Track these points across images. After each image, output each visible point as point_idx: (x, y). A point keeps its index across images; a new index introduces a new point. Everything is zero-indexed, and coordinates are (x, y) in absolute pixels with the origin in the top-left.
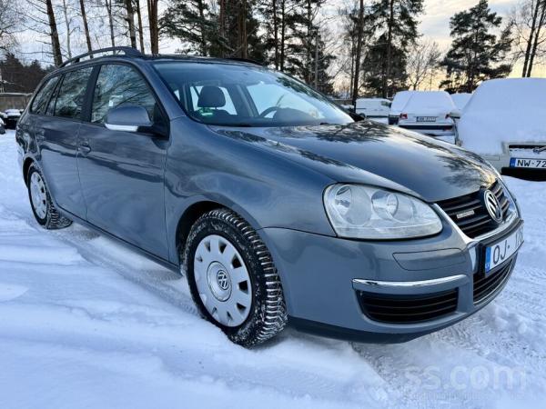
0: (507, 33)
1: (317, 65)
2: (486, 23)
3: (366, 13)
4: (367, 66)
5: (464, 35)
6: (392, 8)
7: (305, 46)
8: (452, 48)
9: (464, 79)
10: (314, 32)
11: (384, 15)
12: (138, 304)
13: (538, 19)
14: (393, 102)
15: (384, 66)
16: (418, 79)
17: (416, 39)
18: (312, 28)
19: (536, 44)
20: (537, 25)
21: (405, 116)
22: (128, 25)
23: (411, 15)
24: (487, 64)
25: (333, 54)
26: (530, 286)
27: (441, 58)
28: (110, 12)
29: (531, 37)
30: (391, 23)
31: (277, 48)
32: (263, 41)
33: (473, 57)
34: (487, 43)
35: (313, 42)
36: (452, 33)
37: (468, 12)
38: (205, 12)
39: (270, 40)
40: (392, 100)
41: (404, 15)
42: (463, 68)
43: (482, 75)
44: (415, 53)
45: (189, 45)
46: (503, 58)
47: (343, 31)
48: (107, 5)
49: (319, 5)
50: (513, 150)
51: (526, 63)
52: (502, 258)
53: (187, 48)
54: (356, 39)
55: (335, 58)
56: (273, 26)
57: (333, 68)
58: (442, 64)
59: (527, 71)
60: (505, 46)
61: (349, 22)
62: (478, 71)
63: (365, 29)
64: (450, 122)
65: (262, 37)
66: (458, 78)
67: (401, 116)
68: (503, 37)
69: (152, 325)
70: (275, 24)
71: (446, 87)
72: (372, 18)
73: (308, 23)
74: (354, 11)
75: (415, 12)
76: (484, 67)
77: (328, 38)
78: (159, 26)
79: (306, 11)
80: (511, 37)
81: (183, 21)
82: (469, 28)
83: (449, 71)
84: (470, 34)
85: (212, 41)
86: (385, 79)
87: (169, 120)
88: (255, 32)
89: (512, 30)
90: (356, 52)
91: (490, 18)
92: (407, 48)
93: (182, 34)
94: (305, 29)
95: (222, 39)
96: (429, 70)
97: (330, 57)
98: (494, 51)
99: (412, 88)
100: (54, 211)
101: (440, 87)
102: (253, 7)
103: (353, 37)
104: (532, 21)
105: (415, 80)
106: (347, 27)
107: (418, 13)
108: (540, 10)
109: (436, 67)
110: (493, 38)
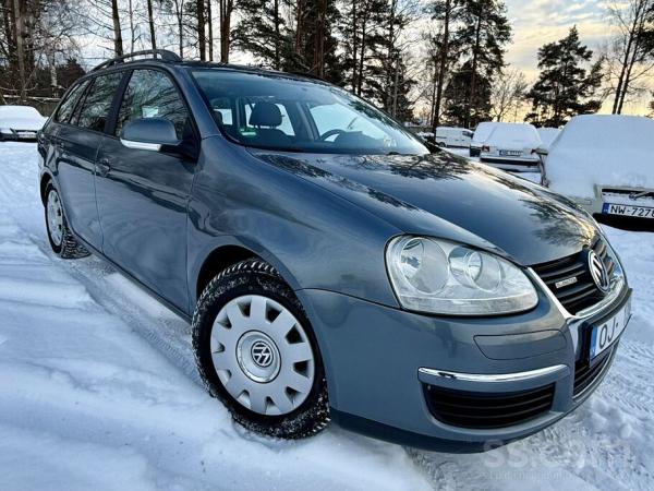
0: (597, 67)
1: (396, 89)
2: (576, 56)
3: (451, 38)
4: (449, 93)
5: (552, 68)
6: (478, 35)
7: (385, 68)
8: (539, 80)
9: (550, 114)
10: (395, 55)
11: (469, 41)
12: (139, 370)
13: (631, 55)
14: (475, 133)
15: (468, 94)
16: (502, 110)
17: (502, 68)
18: (394, 50)
19: (627, 81)
20: (629, 61)
21: (488, 148)
22: (197, 35)
23: (498, 43)
24: (575, 99)
25: (414, 79)
26: (632, 366)
27: (528, 90)
28: (180, 21)
29: (623, 73)
30: (477, 50)
31: (355, 69)
32: (340, 60)
33: (561, 90)
34: (576, 77)
35: (394, 65)
36: (540, 65)
37: (558, 44)
38: (281, 26)
39: (348, 60)
40: (474, 130)
41: (491, 43)
42: (550, 102)
43: (570, 110)
44: (501, 83)
45: (261, 60)
46: (592, 94)
47: (425, 55)
48: (178, 14)
49: (401, 27)
50: (607, 194)
51: (616, 100)
52: (609, 340)
53: (259, 63)
54: (439, 64)
55: (416, 82)
56: (352, 46)
57: (413, 94)
58: (528, 96)
59: (617, 109)
60: (594, 81)
61: (433, 46)
62: (565, 106)
63: (449, 55)
64: (535, 157)
65: (340, 56)
66: (544, 112)
67: (483, 147)
68: (592, 72)
69: (150, 401)
70: (355, 44)
71: (531, 120)
72: (457, 43)
73: (389, 45)
74: (439, 35)
75: (502, 40)
76: (571, 101)
77: (410, 62)
78: (231, 39)
79: (388, 32)
80: (601, 72)
81: (257, 35)
82: (558, 61)
83: (535, 104)
84: (558, 66)
85: (287, 58)
86: (468, 108)
87: (200, 139)
88: (332, 52)
89: (602, 65)
90: (438, 78)
91: (580, 52)
92: (493, 77)
93: (254, 48)
94: (386, 51)
95: (296, 56)
96: (515, 102)
97: (411, 82)
98: (583, 86)
99: (495, 119)
100: (71, 238)
101: (526, 120)
102: (332, 25)
103: (436, 62)
104: (624, 57)
105: (499, 111)
106: (430, 52)
107: (505, 42)
108: (633, 45)
109: (522, 99)
110: (582, 72)
